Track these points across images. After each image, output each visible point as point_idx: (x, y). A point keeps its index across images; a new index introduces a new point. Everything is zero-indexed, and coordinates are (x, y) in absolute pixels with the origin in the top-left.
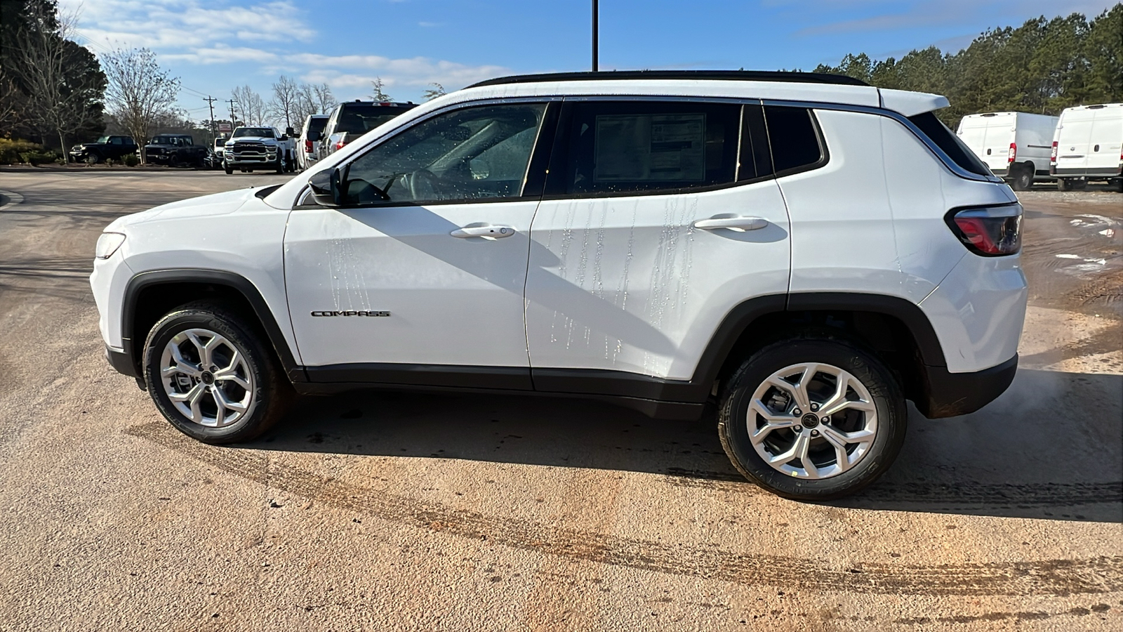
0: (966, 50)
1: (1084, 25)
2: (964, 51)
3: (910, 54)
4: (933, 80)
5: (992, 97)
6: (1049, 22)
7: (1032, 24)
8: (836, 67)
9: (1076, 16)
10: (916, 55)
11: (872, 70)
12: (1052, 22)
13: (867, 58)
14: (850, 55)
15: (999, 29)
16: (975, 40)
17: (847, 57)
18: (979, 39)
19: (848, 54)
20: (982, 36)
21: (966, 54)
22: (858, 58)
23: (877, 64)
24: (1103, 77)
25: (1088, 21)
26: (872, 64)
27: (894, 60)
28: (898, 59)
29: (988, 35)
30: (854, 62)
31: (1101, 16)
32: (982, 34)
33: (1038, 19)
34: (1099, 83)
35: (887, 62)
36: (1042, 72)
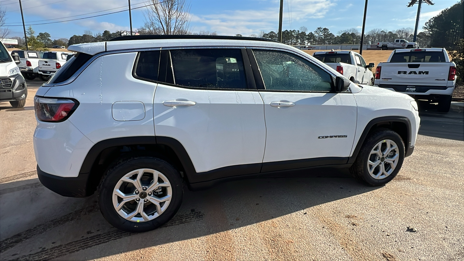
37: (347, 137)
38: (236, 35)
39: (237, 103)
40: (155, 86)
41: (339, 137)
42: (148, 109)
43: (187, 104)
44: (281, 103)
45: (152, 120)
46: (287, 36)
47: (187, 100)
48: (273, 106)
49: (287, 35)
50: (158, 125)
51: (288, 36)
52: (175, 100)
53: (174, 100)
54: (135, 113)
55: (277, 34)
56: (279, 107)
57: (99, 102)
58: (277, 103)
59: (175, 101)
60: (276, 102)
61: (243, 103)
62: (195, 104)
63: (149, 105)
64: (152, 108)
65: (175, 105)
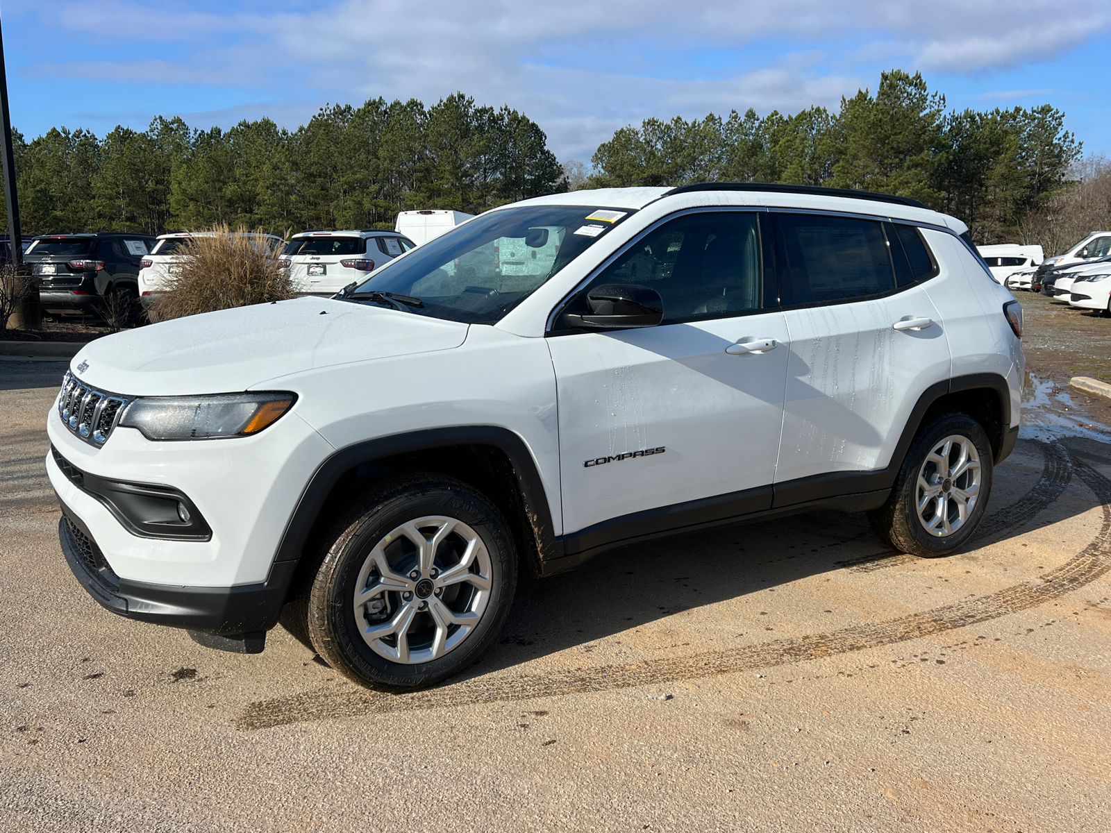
0: (306, 127)
1: (423, 113)
2: (304, 128)
3: (240, 125)
4: (275, 160)
5: (346, 186)
6: (389, 105)
7: (373, 106)
8: (144, 132)
9: (414, 102)
10: (248, 126)
11: (193, 141)
12: (391, 105)
13: (184, 124)
14: (161, 117)
15: (338, 106)
16: (314, 117)
17: (156, 120)
18: (319, 116)
19: (157, 117)
20: (321, 112)
21: (306, 132)
22: (172, 123)
23: (198, 133)
24: (451, 173)
25: (426, 109)
26: (192, 133)
27: (220, 131)
28: (225, 130)
29: (328, 112)
30: (166, 127)
31: (438, 106)
32: (321, 110)
33: (377, 101)
34: (448, 179)
35: (211, 132)
36: (392, 161)
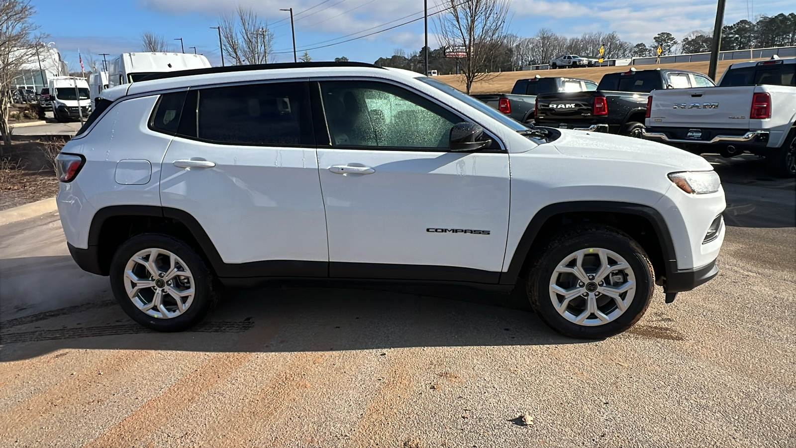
37: (489, 234)
38: (658, 34)
39: (274, 166)
40: (169, 140)
41: (472, 232)
42: (155, 169)
43: (204, 166)
44: (345, 168)
45: (157, 186)
46: (781, 27)
47: (205, 160)
48: (335, 172)
49: (780, 25)
50: (165, 192)
51: (783, 26)
52: (190, 159)
53: (188, 159)
54: (139, 175)
55: (754, 26)
56: (345, 175)
57: (104, 160)
58: (339, 168)
59: (189, 161)
60: (336, 166)
61: (284, 166)
62: (213, 165)
63: (157, 164)
64: (160, 169)
65: (188, 166)
